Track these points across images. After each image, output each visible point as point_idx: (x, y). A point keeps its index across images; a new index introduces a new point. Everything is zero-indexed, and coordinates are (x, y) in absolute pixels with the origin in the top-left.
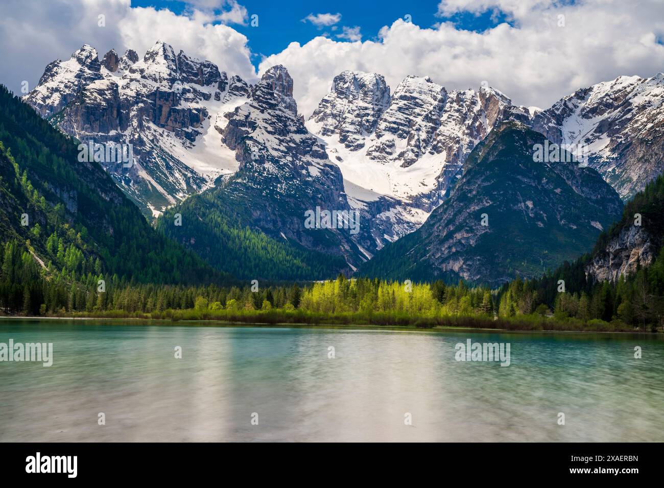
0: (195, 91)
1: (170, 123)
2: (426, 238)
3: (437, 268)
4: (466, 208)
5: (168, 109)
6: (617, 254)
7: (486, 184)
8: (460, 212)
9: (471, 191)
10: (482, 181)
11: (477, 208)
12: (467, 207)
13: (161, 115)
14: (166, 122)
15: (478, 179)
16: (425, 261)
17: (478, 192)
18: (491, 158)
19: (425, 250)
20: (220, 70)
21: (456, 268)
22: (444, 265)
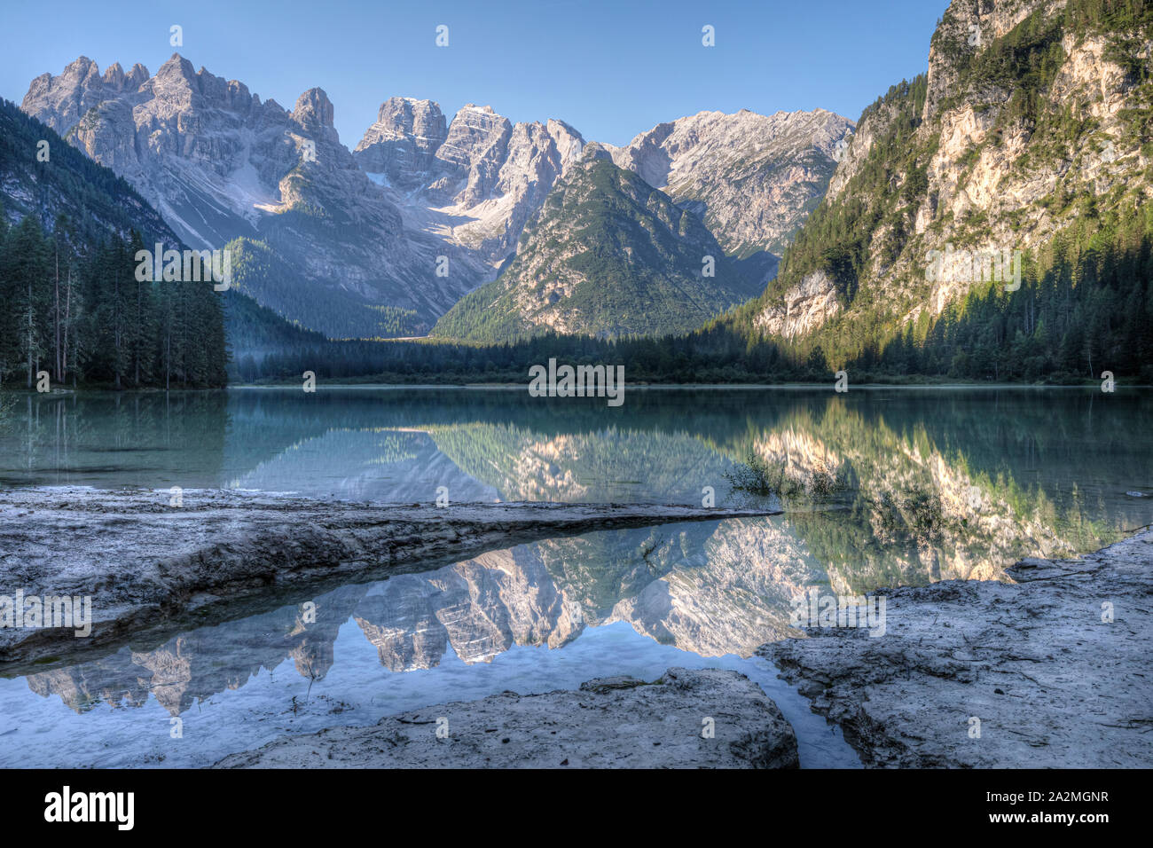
0: (222, 116)
1: (196, 154)
2: (510, 289)
3: (528, 322)
4: (558, 255)
5: (192, 138)
6: (796, 304)
7: (580, 228)
8: (551, 259)
9: (561, 236)
10: (576, 225)
11: (570, 255)
12: (558, 253)
13: (184, 144)
14: (191, 153)
15: (569, 222)
16: (512, 314)
17: (571, 237)
18: (580, 200)
19: (512, 303)
20: (252, 93)
21: (550, 321)
22: (536, 319)
